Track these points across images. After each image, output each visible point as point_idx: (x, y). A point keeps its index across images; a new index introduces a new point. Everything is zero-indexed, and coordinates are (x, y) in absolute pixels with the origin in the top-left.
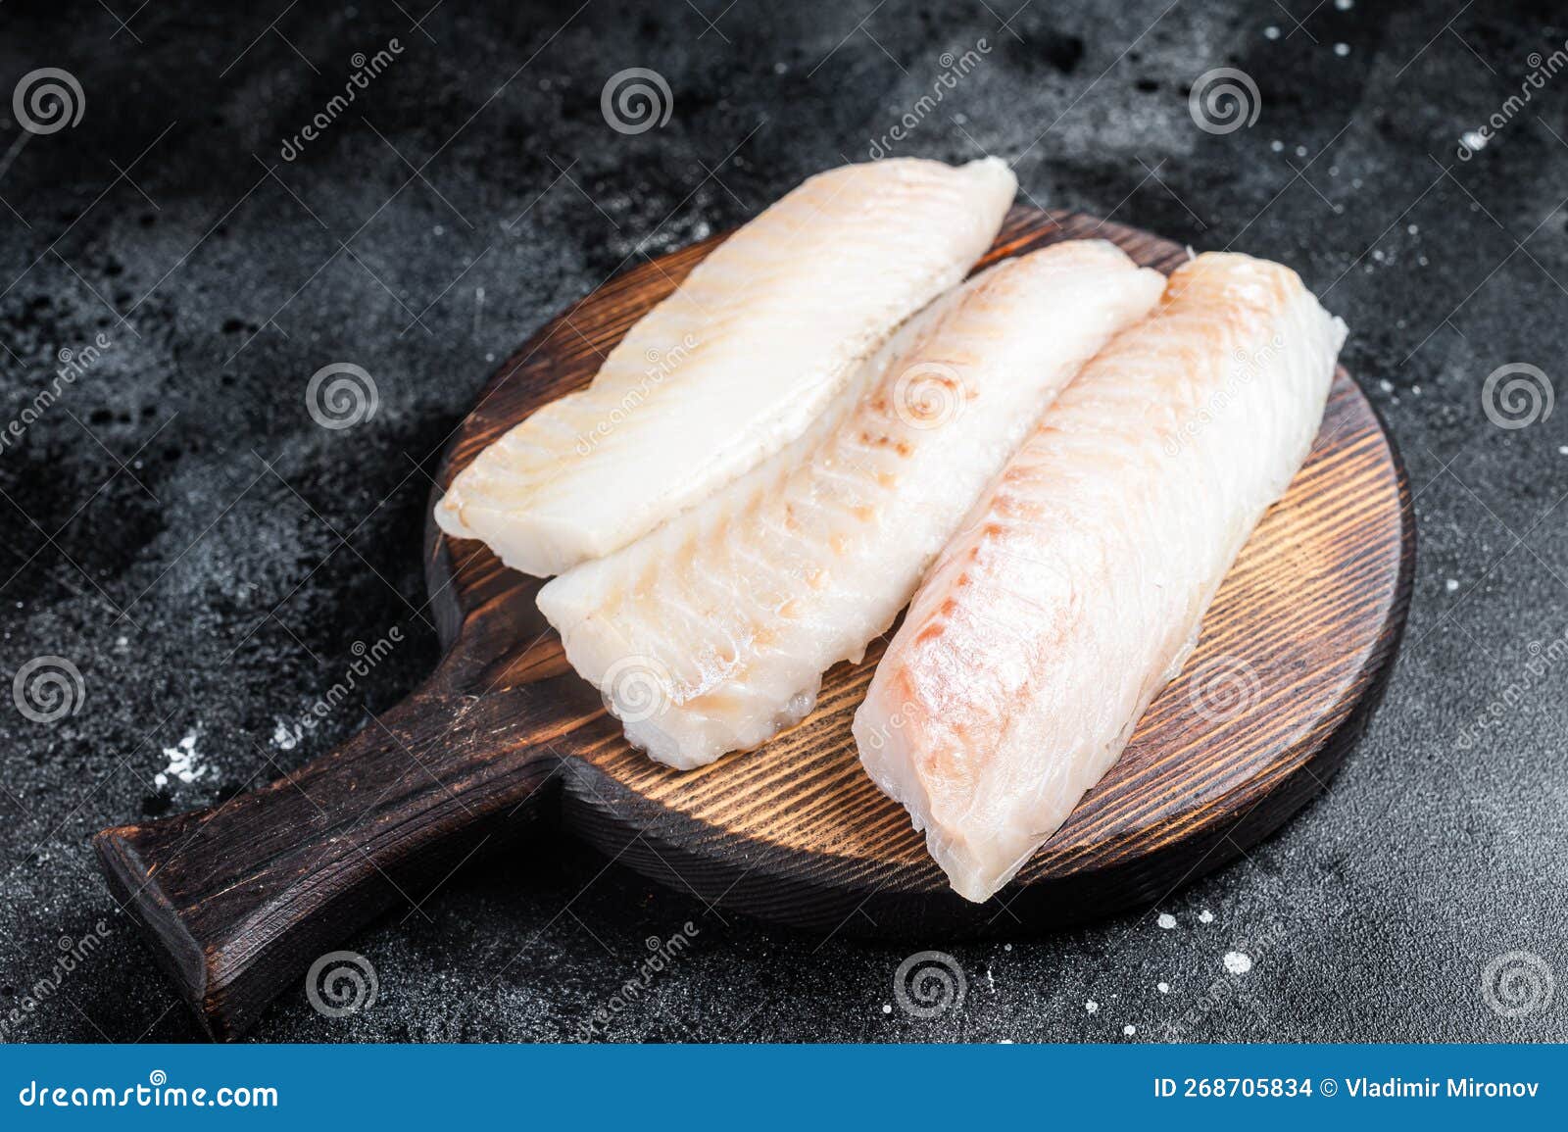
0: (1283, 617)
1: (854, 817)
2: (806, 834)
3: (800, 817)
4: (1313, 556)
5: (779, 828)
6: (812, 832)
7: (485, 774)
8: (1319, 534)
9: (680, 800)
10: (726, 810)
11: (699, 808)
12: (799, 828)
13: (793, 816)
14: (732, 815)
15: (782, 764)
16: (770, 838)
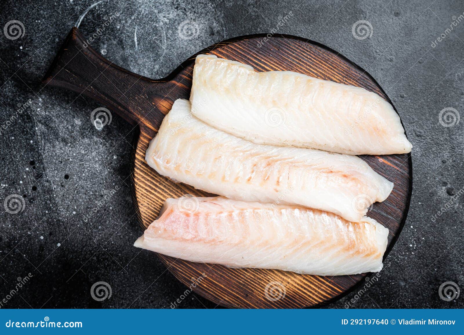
0: (261, 286)
1: (151, 206)
2: (141, 197)
3: (145, 193)
4: (287, 287)
5: (140, 190)
6: (143, 198)
7: (126, 112)
8: (295, 287)
9: (138, 163)
10: (140, 175)
11: (138, 169)
12: (142, 195)
13: (145, 192)
14: (139, 177)
15: (159, 182)
16: (137, 189)
